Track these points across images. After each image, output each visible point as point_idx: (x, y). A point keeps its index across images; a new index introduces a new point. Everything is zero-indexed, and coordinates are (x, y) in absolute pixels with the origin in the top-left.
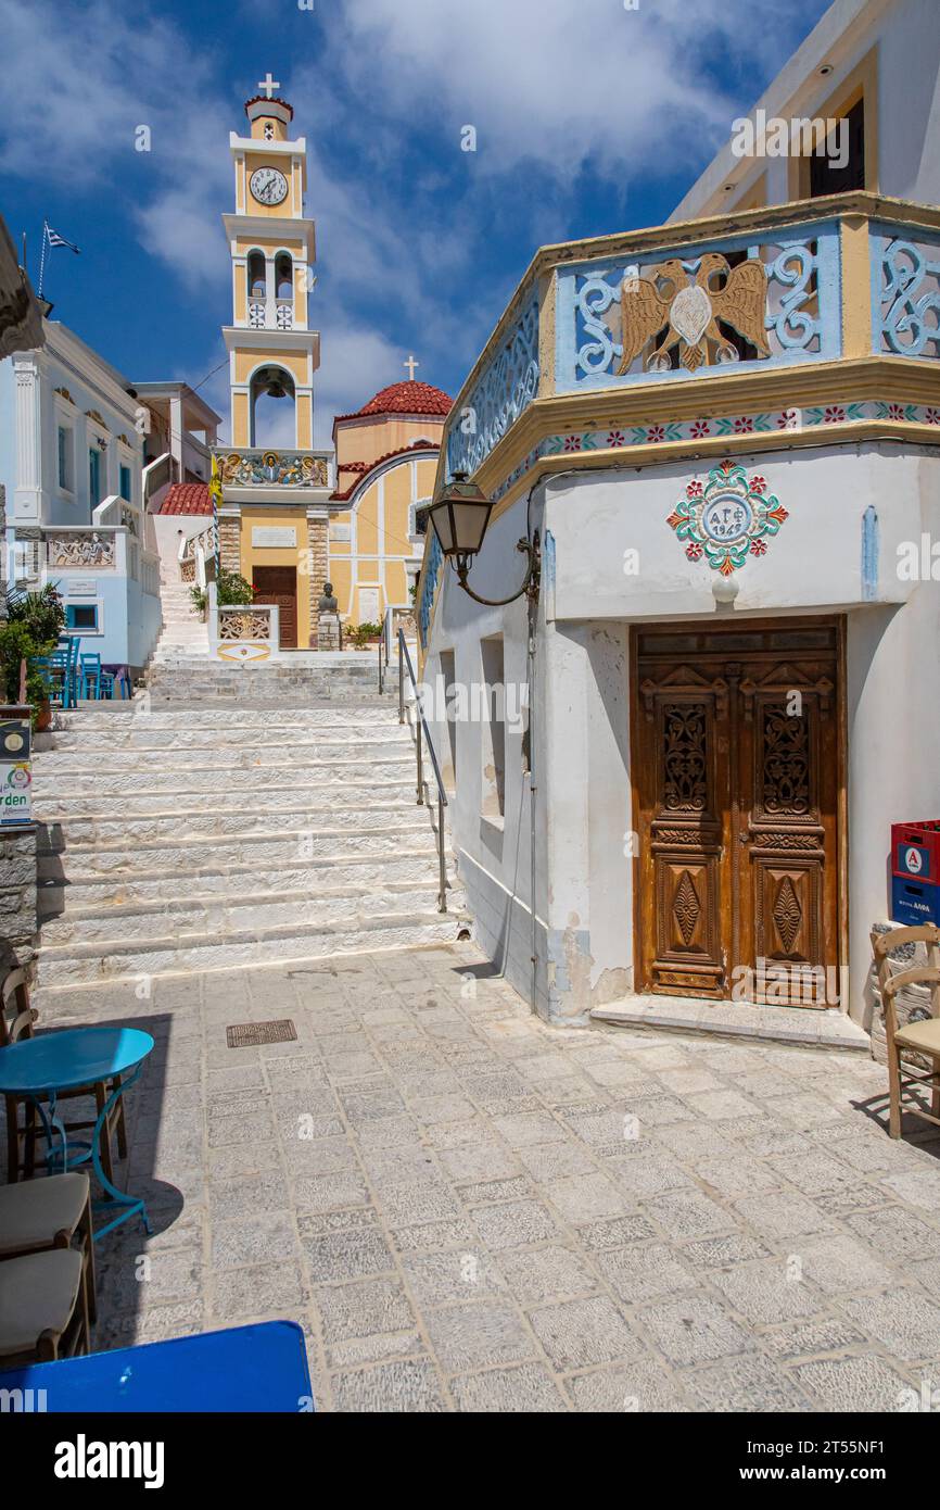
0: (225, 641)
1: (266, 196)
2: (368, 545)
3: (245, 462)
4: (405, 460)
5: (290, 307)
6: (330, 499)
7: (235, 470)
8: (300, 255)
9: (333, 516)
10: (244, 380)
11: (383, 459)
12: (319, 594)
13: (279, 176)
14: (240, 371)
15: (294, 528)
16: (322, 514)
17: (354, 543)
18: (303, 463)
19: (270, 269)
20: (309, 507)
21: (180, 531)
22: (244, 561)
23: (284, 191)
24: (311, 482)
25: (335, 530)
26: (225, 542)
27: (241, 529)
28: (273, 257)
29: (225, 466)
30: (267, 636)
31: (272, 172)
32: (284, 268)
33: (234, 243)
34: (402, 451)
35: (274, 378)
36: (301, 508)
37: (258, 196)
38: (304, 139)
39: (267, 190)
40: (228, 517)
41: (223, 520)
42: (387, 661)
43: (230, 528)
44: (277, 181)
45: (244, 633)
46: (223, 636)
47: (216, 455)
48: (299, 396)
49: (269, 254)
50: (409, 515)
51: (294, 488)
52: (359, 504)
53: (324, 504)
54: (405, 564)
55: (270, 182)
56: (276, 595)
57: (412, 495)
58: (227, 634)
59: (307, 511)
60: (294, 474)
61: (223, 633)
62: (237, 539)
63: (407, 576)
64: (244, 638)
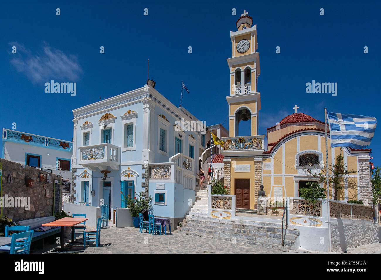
0: (214, 209)
1: (242, 50)
2: (278, 170)
3: (232, 142)
4: (294, 136)
5: (250, 86)
6: (263, 153)
7: (229, 145)
8: (254, 67)
9: (264, 160)
10: (233, 114)
11: (285, 137)
12: (258, 189)
13: (246, 41)
14: (232, 111)
15: (250, 165)
16: (260, 159)
17: (272, 170)
18: (253, 141)
19: (243, 75)
20: (255, 157)
22: (232, 177)
23: (248, 46)
24: (256, 148)
25: (265, 165)
26: (225, 170)
27: (231, 166)
28: (244, 70)
30: (230, 208)
31: (244, 41)
32: (248, 73)
33: (231, 68)
34: (293, 132)
35: (244, 112)
36: (252, 157)
37: (240, 51)
38: (256, 25)
39: (242, 47)
40: (226, 162)
41: (226, 163)
43: (227, 165)
44: (246, 43)
45: (221, 206)
46: (213, 207)
47: (223, 140)
48: (252, 117)
49: (243, 69)
50: (296, 158)
51: (250, 150)
52: (274, 155)
53: (261, 155)
54: (294, 178)
55: (244, 44)
56: (243, 189)
57: (297, 150)
58: (215, 206)
59: (255, 158)
60: (250, 145)
61: (213, 206)
62: (229, 169)
63: (295, 183)
64: (221, 208)
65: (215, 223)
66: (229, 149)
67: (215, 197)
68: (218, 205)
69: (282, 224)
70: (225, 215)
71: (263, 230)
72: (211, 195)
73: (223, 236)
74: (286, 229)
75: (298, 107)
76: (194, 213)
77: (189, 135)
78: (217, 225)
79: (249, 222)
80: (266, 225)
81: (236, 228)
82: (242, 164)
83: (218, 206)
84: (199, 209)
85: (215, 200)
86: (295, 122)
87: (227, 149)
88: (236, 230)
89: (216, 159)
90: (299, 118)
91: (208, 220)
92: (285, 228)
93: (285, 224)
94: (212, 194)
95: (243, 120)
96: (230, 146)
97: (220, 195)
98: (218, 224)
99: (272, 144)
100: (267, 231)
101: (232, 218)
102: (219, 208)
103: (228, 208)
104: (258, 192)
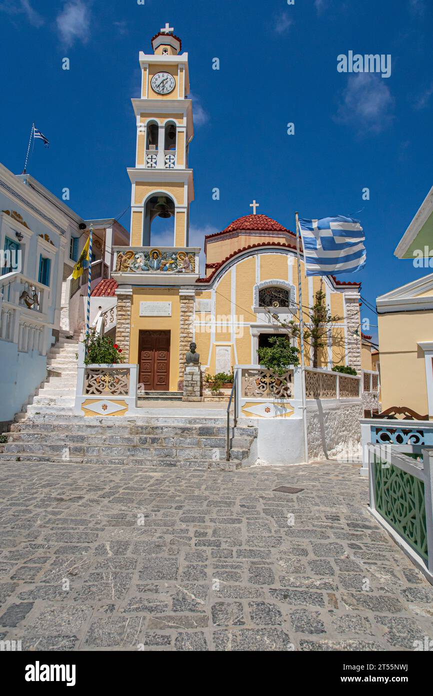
0: (89, 396)
1: (161, 89)
3: (137, 256)
4: (251, 254)
5: (174, 156)
6: (196, 282)
7: (130, 261)
8: (182, 123)
9: (198, 294)
10: (140, 202)
11: (235, 253)
12: (186, 350)
13: (170, 76)
14: (139, 197)
16: (191, 292)
17: (213, 313)
18: (178, 256)
19: (162, 134)
20: (182, 287)
22: (133, 326)
23: (173, 85)
24: (184, 270)
25: (199, 304)
26: (120, 313)
27: (132, 304)
28: (164, 125)
29: (123, 259)
30: (127, 393)
31: (166, 75)
32: (171, 132)
33: (138, 118)
34: (249, 247)
35: (161, 202)
36: (175, 288)
37: (156, 90)
38: (187, 53)
39: (162, 85)
40: (123, 295)
41: (121, 297)
43: (125, 302)
44: (168, 80)
45: (107, 389)
46: (87, 392)
47: (117, 252)
48: (177, 212)
49: (162, 123)
50: (254, 293)
51: (171, 274)
52: (217, 285)
53: (192, 285)
54: (251, 328)
55: (164, 80)
56: (156, 351)
57: (256, 278)
58: (91, 390)
59: (180, 291)
60: (171, 264)
61: (88, 389)
62: (129, 311)
63: (252, 337)
64: (107, 394)
65: (90, 426)
66: (129, 269)
67: (93, 370)
68: (99, 386)
69: (227, 417)
70: (113, 407)
71: (193, 434)
72: (84, 366)
73: (108, 454)
74: (235, 426)
75: (258, 205)
76: (41, 408)
77: (42, 236)
78: (93, 431)
79: (164, 419)
80: (198, 423)
81: (137, 433)
82: (157, 300)
83: (100, 389)
84: (54, 397)
85: (93, 377)
86: (253, 229)
87: (125, 269)
88: (136, 438)
89: (102, 287)
90: (259, 222)
91: (75, 422)
92: (232, 424)
93: (232, 417)
94: (86, 363)
95: (160, 215)
96: (132, 264)
97: (104, 366)
98: (96, 429)
99: (214, 265)
100: (200, 434)
101: (129, 414)
102: (101, 392)
103: (121, 393)
104: (185, 356)
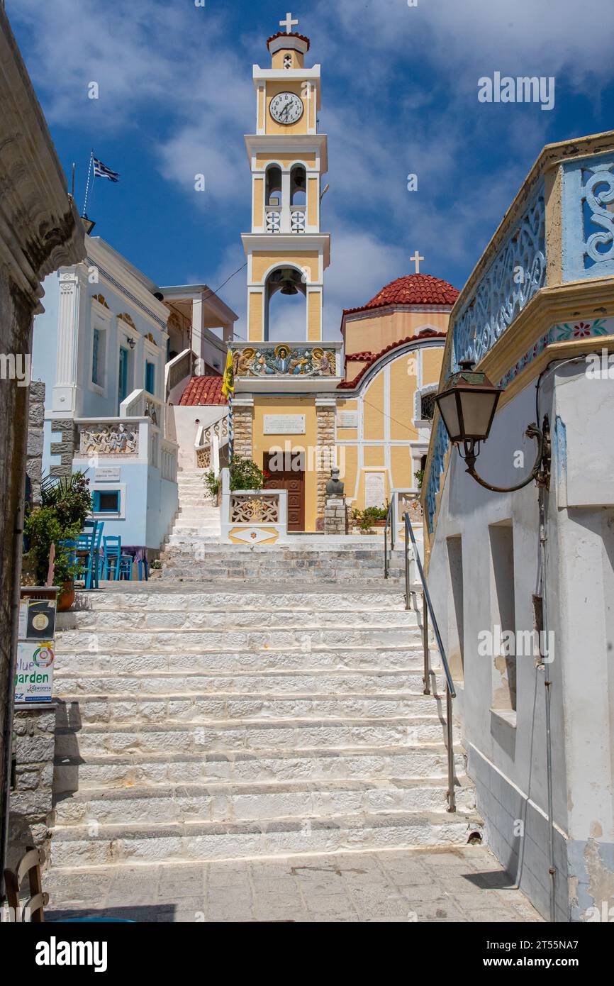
0: (236, 524)
1: (284, 117)
2: (374, 431)
3: (258, 355)
4: (411, 349)
5: (304, 212)
6: (338, 387)
7: (249, 362)
8: (314, 166)
9: (340, 404)
10: (260, 280)
11: (389, 348)
12: (325, 478)
13: (295, 98)
14: (257, 271)
15: (304, 416)
16: (330, 402)
17: (360, 429)
18: (313, 354)
19: (286, 181)
20: (318, 395)
21: (197, 421)
22: (255, 447)
23: (300, 111)
24: (321, 372)
25: (342, 417)
26: (238, 430)
27: (253, 418)
28: (289, 169)
29: (240, 359)
30: (276, 520)
31: (290, 96)
32: (299, 178)
33: (254, 160)
34: (408, 340)
35: (287, 277)
36: (309, 396)
37: (277, 118)
38: (319, 65)
39: (284, 112)
40: (241, 407)
41: (237, 410)
42: (392, 545)
43: (244, 416)
44: (294, 103)
47: (232, 349)
48: (310, 293)
49: (286, 167)
50: (414, 401)
51: (304, 378)
52: (365, 392)
53: (332, 393)
54: (411, 448)
55: (288, 104)
56: (285, 480)
57: (418, 382)
59: (316, 400)
60: (304, 364)
62: (249, 427)
63: (413, 460)
66: (248, 373)
67: (239, 496)
72: (229, 492)
77: (146, 336)
82: (284, 413)
87: (244, 373)
91: (225, 550)
95: (282, 292)
96: (252, 365)
102: (248, 520)
104: (325, 486)
